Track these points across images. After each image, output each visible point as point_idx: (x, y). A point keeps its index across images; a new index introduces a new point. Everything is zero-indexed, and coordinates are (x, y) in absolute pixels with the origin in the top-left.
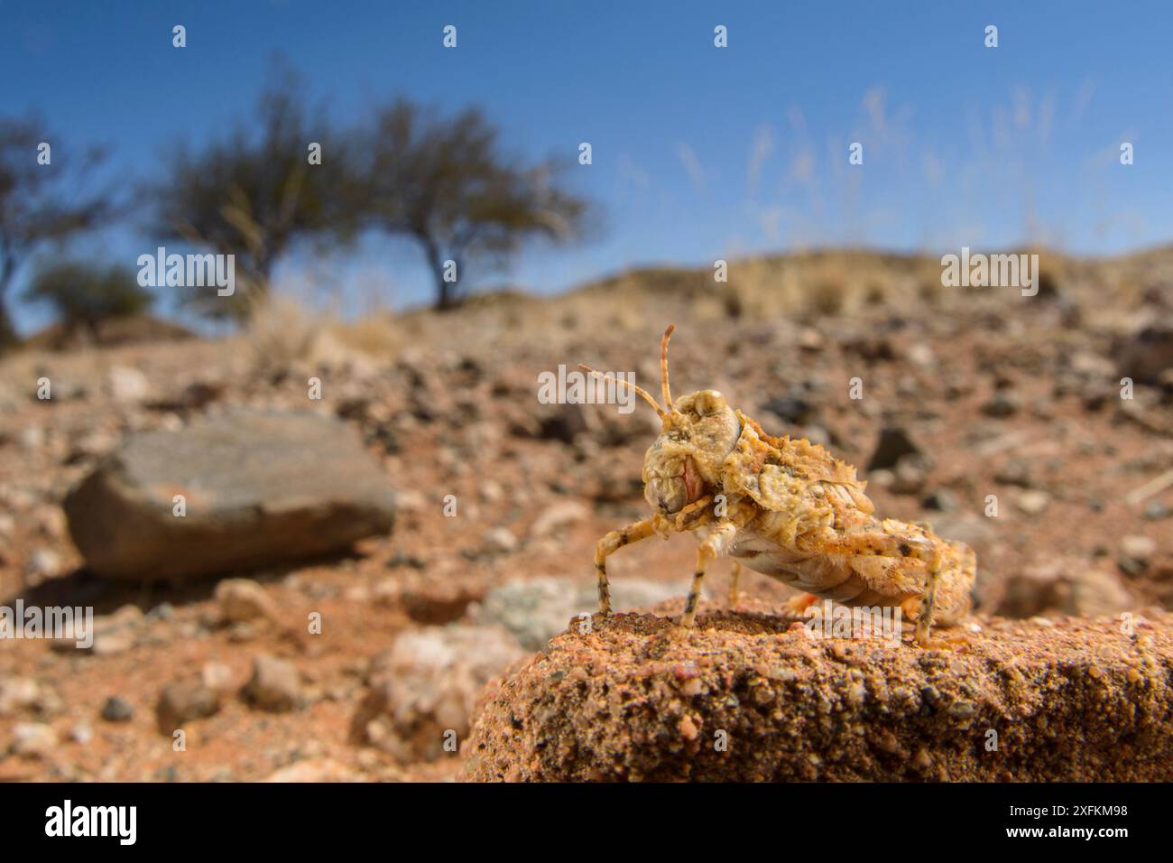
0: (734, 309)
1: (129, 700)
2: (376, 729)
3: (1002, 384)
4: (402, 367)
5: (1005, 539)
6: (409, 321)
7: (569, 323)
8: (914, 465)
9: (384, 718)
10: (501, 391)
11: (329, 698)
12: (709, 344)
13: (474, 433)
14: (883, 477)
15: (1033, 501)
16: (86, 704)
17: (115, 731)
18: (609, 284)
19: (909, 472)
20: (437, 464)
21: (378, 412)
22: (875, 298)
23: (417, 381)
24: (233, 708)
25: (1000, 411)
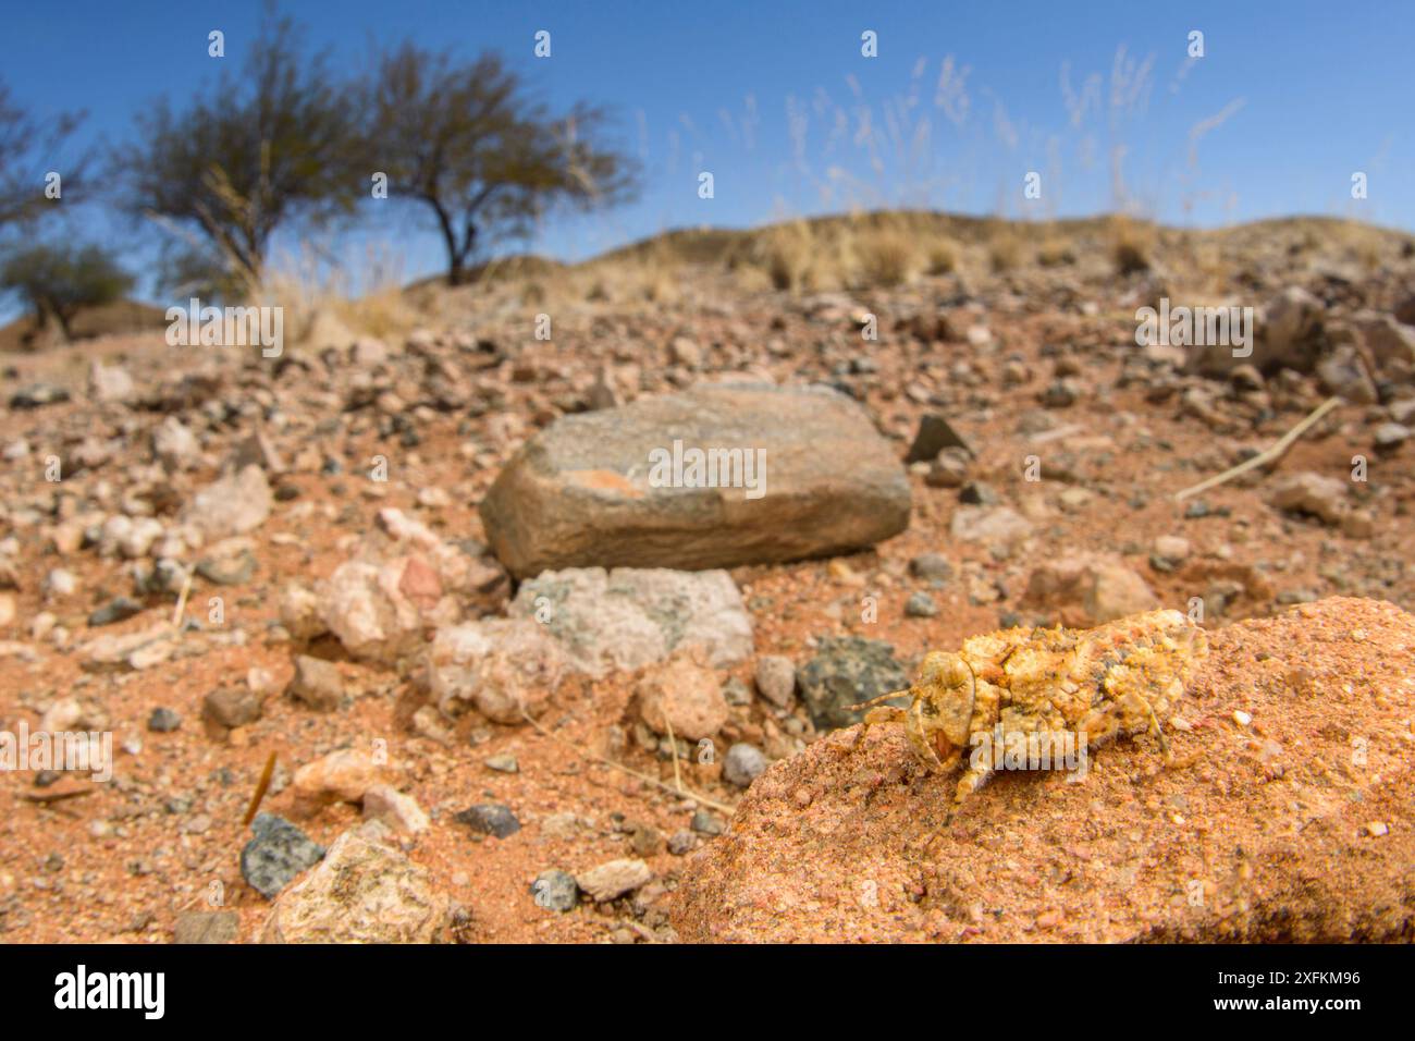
0: (781, 280)
1: (175, 711)
2: (422, 718)
3: (1063, 372)
4: (413, 349)
5: (1040, 534)
6: (419, 295)
7: (597, 295)
8: (956, 457)
9: (426, 708)
10: (523, 376)
11: (373, 694)
12: (750, 321)
13: (497, 423)
14: (922, 468)
15: (1074, 496)
16: (133, 719)
17: (164, 741)
18: (643, 248)
19: (949, 463)
20: (460, 457)
21: (392, 402)
22: (940, 268)
23: (433, 368)
24: (278, 709)
25: (1057, 401)
